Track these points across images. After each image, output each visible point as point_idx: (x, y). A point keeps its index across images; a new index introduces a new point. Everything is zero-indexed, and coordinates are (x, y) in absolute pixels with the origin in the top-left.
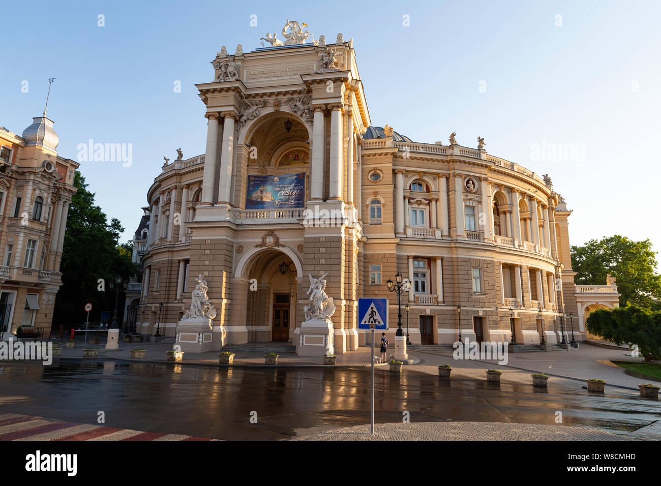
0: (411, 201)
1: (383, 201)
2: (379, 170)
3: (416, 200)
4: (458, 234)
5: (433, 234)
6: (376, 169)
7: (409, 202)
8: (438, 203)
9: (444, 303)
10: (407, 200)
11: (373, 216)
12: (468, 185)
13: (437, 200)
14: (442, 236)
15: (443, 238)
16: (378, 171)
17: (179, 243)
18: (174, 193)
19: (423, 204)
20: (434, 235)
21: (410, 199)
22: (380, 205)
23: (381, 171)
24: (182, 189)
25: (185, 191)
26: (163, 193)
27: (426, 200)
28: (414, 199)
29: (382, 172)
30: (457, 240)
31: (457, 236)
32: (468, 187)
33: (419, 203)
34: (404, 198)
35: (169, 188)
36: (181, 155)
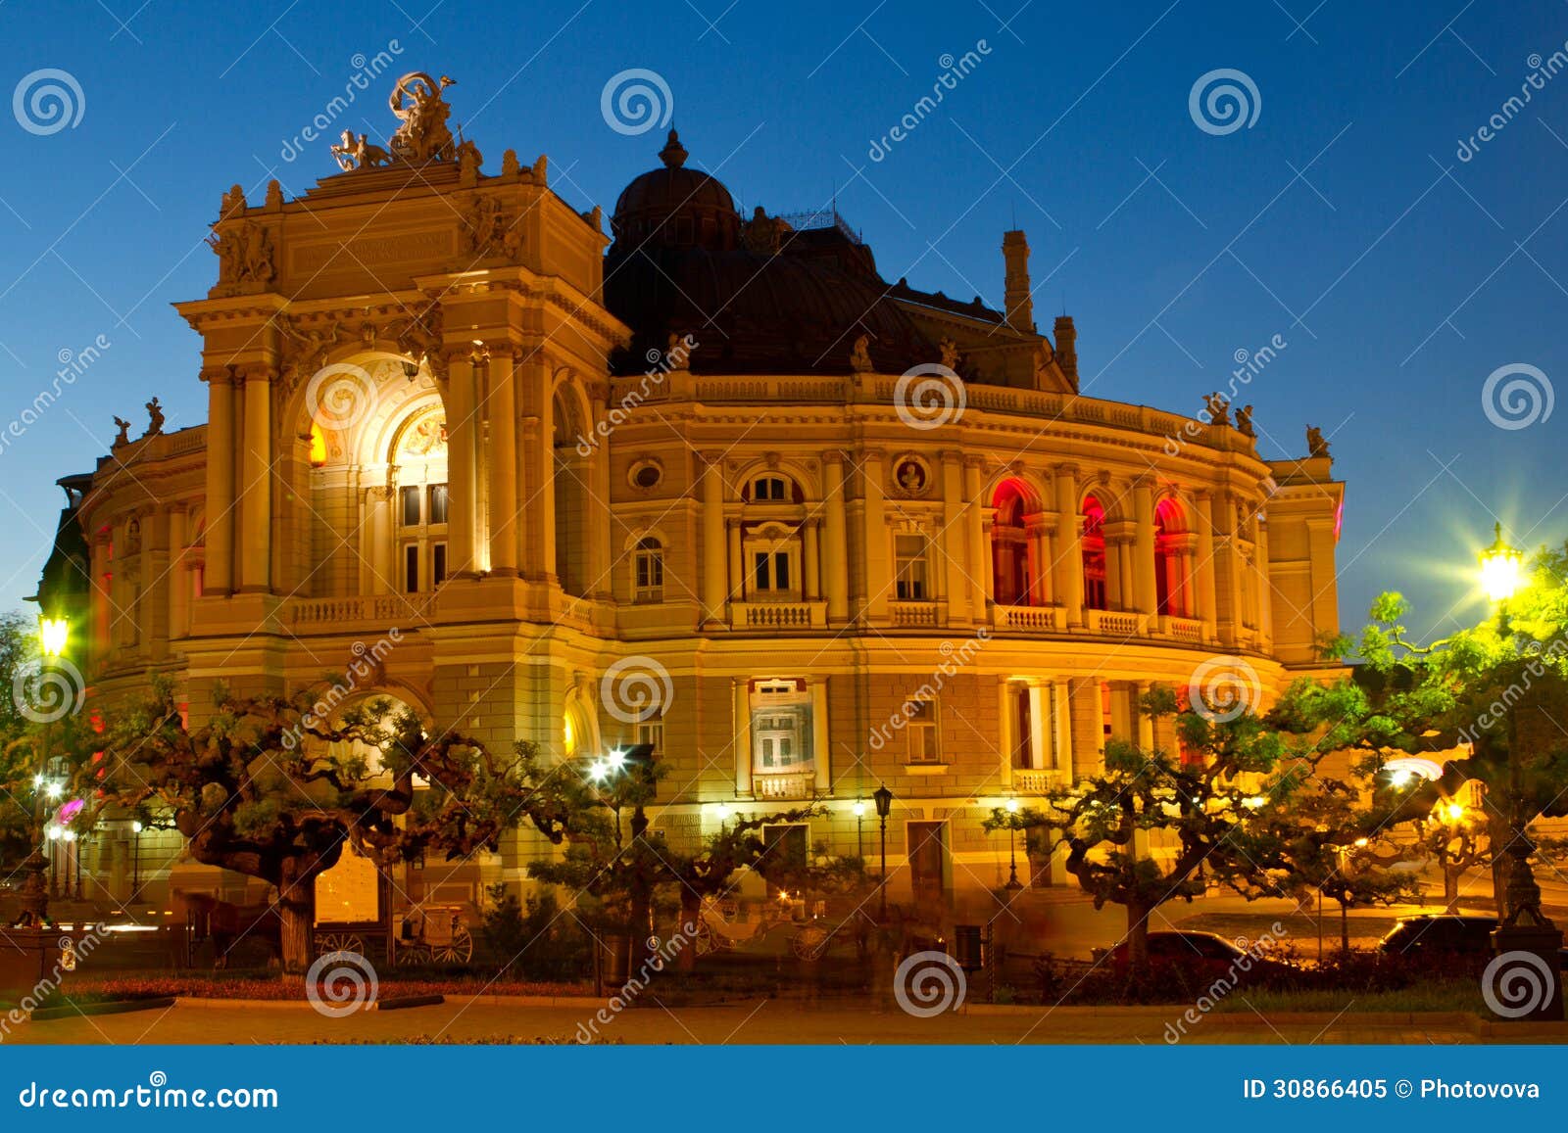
0: (750, 530)
1: (664, 542)
2: (654, 459)
3: (762, 527)
4: (871, 613)
5: (806, 617)
6: (643, 456)
7: (744, 535)
8: (823, 530)
9: (832, 792)
10: (736, 532)
11: (643, 581)
12: (905, 478)
13: (820, 524)
14: (828, 621)
15: (832, 626)
16: (651, 462)
17: (172, 661)
18: (147, 524)
19: (784, 536)
20: (809, 620)
21: (744, 525)
22: (657, 551)
23: (659, 462)
24: (169, 512)
25: (175, 518)
26: (119, 520)
27: (791, 524)
28: (755, 524)
29: (662, 466)
30: (866, 629)
31: (868, 618)
32: (904, 485)
33: (772, 534)
34: (728, 525)
35: (133, 511)
36: (157, 418)
